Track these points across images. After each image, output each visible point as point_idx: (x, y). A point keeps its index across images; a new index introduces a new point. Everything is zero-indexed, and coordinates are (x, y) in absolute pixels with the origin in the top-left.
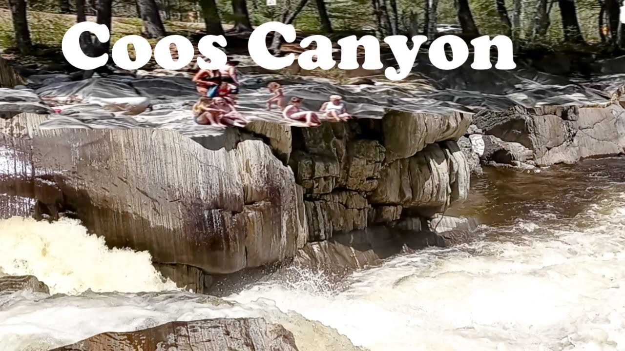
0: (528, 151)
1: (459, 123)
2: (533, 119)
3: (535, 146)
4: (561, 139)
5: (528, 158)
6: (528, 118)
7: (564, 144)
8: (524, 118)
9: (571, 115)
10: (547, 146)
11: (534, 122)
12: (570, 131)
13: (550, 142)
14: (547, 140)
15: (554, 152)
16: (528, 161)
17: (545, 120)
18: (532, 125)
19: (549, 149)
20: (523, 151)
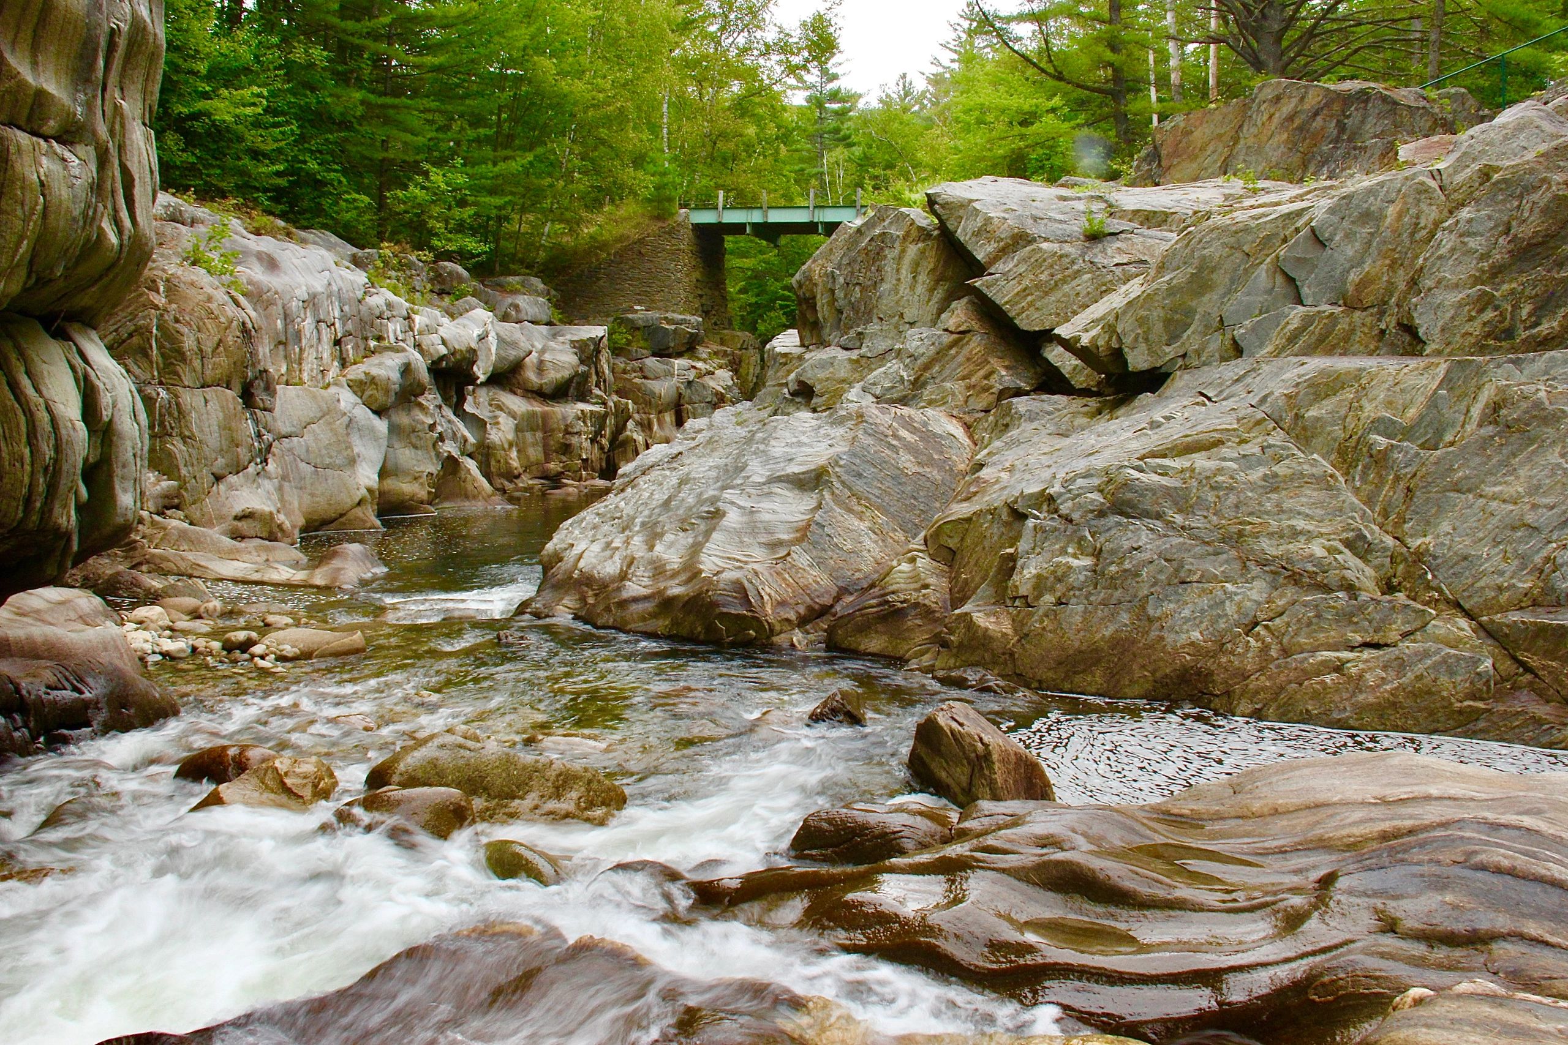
0: (166, 484)
1: (126, 237)
2: (177, 396)
3: (184, 471)
4: (243, 453)
5: (166, 501)
6: (163, 393)
7: (252, 469)
8: (154, 395)
9: (260, 396)
10: (214, 470)
11: (178, 404)
12: (259, 435)
13: (221, 461)
14: (214, 456)
15: (231, 487)
16: (168, 512)
17: (206, 401)
18: (176, 414)
19: (218, 478)
20: (155, 485)
